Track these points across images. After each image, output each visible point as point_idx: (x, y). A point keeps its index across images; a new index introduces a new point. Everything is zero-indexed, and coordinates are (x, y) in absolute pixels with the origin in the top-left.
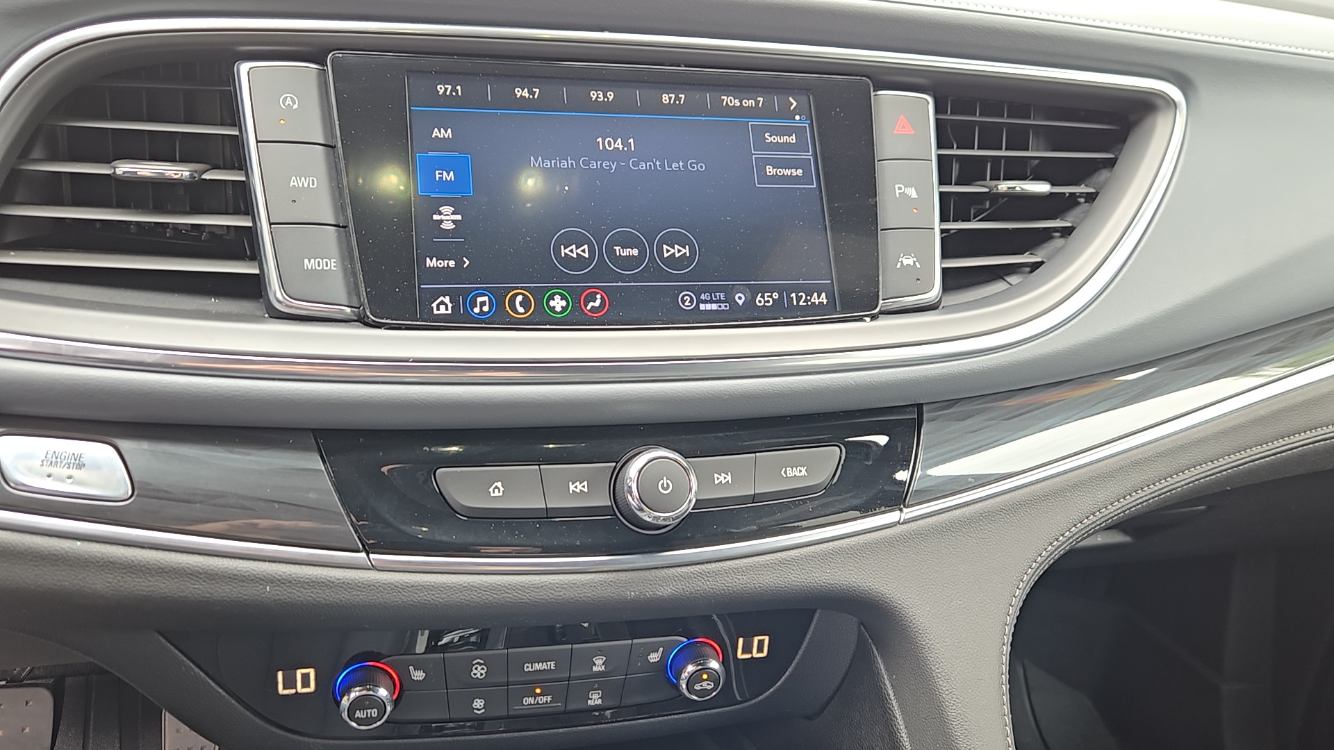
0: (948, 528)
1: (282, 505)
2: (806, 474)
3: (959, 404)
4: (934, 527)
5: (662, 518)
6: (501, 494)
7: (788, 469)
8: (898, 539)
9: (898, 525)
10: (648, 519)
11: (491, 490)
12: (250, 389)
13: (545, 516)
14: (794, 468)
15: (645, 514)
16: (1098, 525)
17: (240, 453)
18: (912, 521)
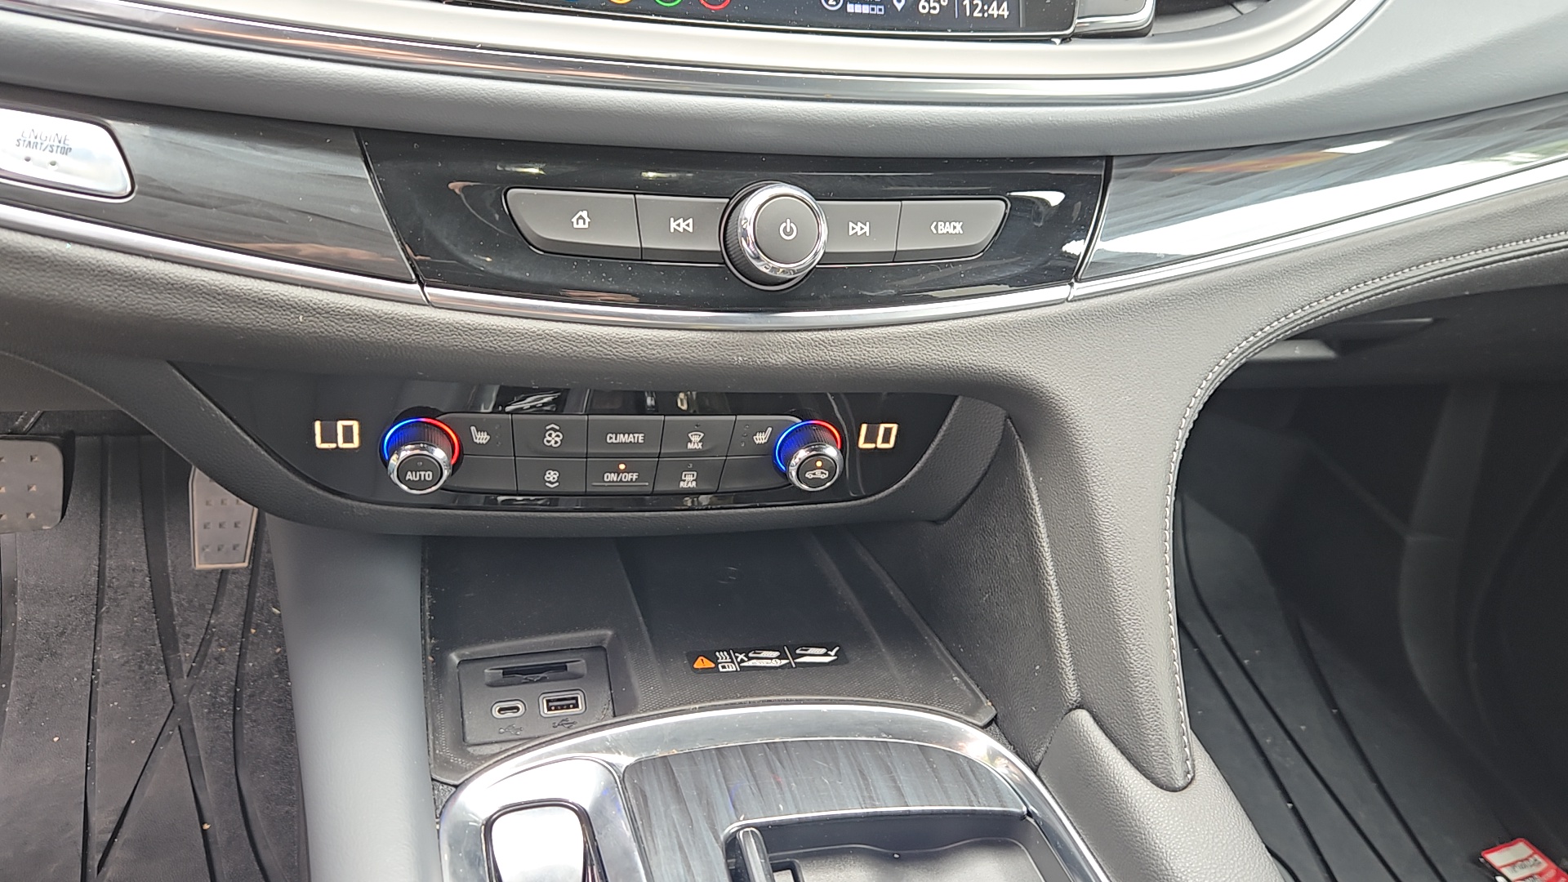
0: (1125, 310)
1: (318, 219)
2: (961, 232)
3: (1158, 160)
4: (1109, 308)
5: (781, 270)
6: (586, 226)
7: (940, 223)
8: (1064, 319)
9: (1066, 303)
10: (767, 271)
11: (574, 220)
12: (275, 67)
13: (640, 258)
14: (947, 224)
15: (762, 263)
16: (1305, 322)
17: (265, 150)
18: (1083, 299)
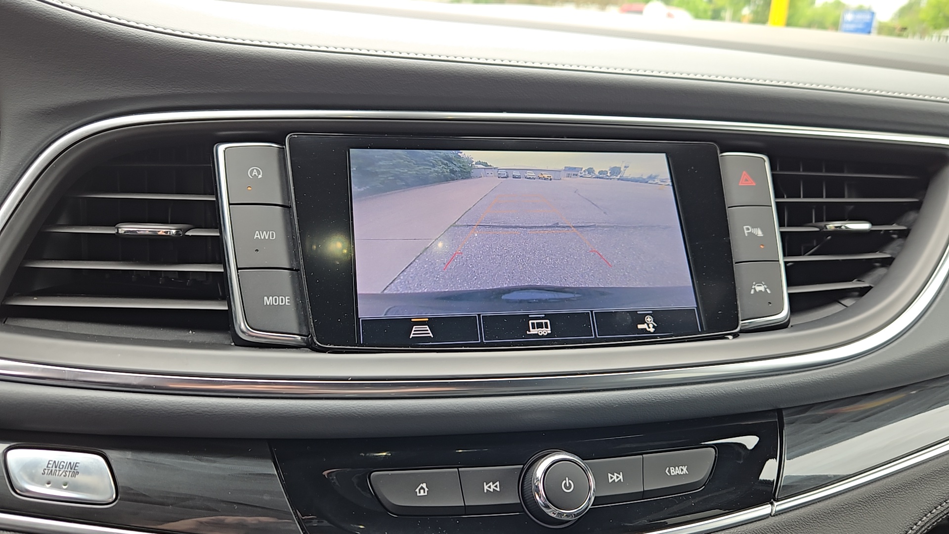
0: (814, 519)
1: (241, 507)
2: (687, 473)
3: (813, 408)
4: (802, 518)
5: (565, 515)
6: (426, 494)
7: (671, 468)
8: (772, 530)
9: (771, 517)
10: (554, 516)
11: (417, 490)
12: (216, 406)
13: (464, 513)
14: (677, 468)
15: (550, 510)
16: (945, 514)
17: (207, 461)
18: (782, 513)
